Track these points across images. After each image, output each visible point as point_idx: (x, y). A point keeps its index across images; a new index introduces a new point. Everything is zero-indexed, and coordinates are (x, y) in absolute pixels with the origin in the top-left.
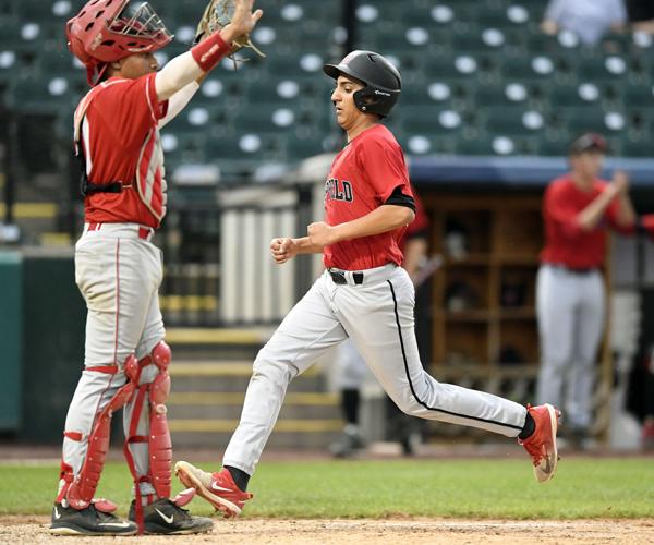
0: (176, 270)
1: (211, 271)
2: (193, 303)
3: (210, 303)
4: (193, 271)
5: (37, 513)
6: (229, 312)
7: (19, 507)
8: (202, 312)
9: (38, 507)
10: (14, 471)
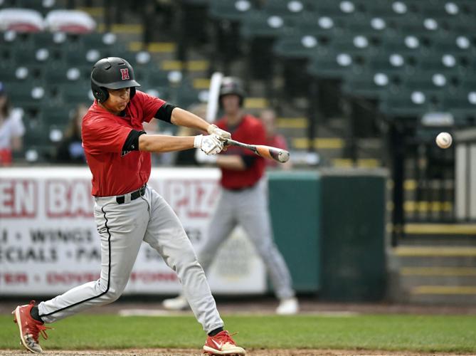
0: (424, 184)
1: (448, 184)
2: (436, 207)
3: (447, 207)
4: (436, 185)
5: (332, 348)
6: (461, 212)
7: (319, 344)
8: (442, 212)
9: (333, 344)
10: (316, 319)
